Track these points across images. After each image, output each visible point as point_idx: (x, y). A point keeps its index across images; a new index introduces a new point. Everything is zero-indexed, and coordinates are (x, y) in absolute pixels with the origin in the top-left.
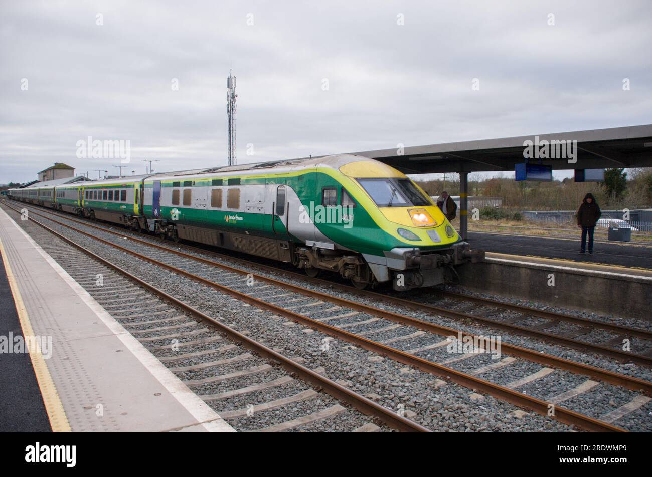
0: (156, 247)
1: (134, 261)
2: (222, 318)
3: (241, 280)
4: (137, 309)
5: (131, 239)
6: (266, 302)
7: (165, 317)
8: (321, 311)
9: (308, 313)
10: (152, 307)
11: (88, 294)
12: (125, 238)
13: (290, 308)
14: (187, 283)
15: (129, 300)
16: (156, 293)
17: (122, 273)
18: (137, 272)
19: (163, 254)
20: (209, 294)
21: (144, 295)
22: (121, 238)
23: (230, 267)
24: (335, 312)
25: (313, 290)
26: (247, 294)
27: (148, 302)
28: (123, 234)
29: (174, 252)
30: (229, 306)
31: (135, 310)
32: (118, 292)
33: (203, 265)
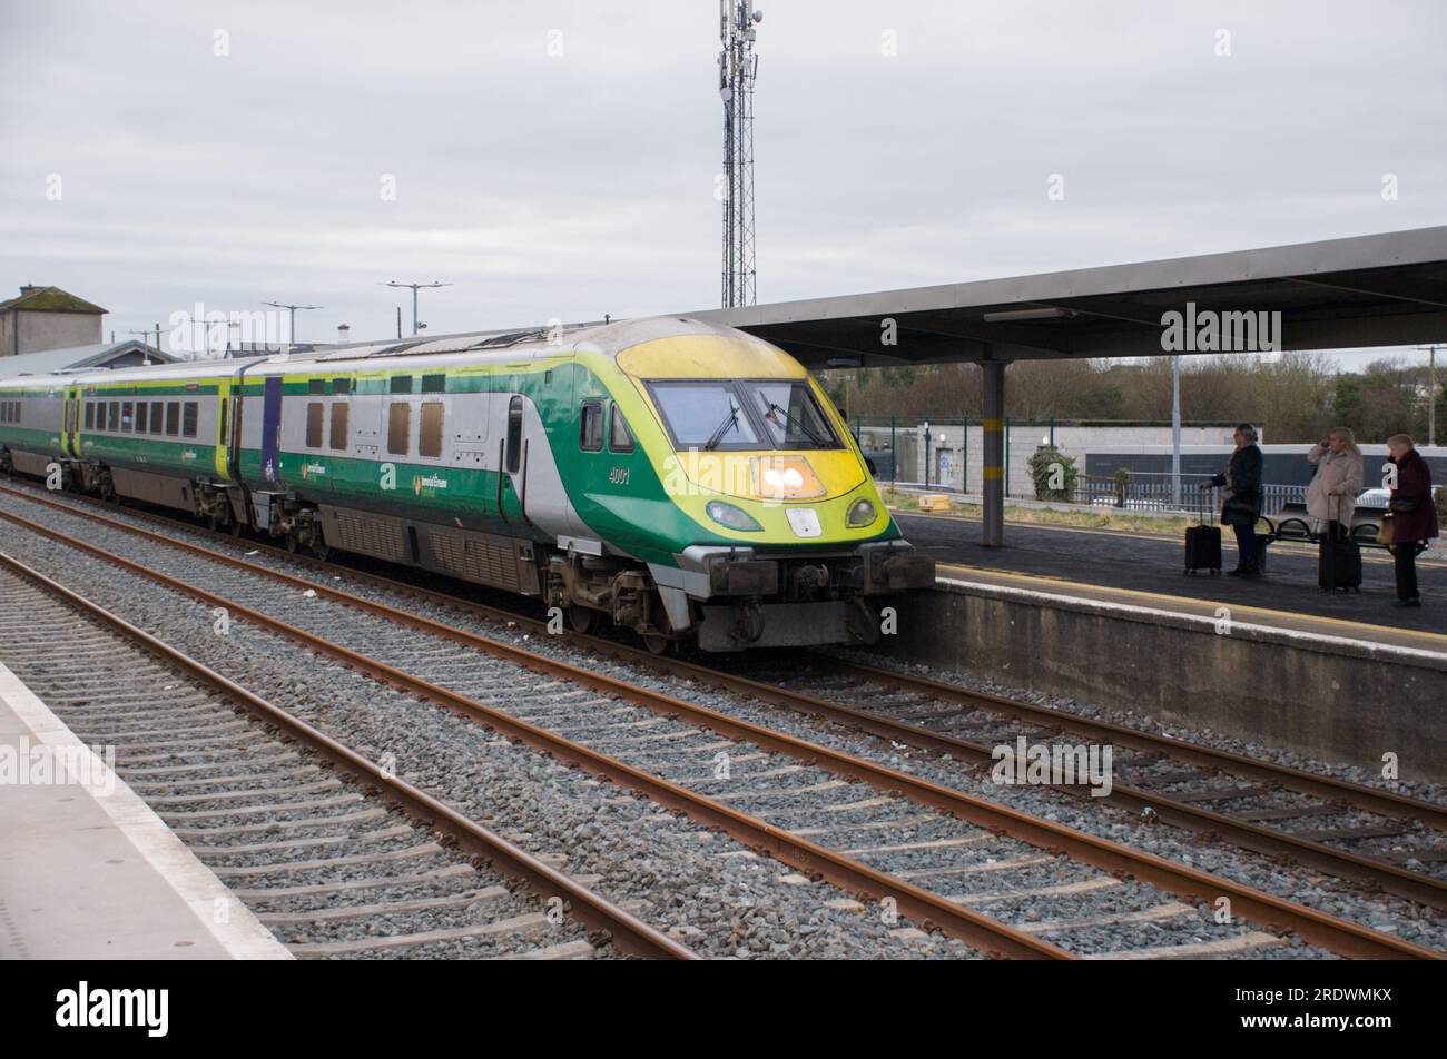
0: (433, 629)
1: (344, 687)
2: (692, 931)
3: (770, 773)
4: (351, 884)
5: (336, 597)
6: (875, 871)
7: (463, 919)
8: (1108, 920)
9: (1049, 926)
10: (412, 876)
11: (154, 820)
12: (311, 593)
13: (974, 898)
14: (553, 781)
15: (321, 847)
16: (428, 817)
17: (293, 734)
18: (355, 729)
19: (460, 661)
20: (642, 829)
21: (380, 824)
22: (292, 594)
23: (728, 716)
24: (1168, 927)
25: (1069, 829)
26: (793, 833)
27: (399, 853)
28: (300, 576)
29: (505, 653)
30: (722, 882)
31: (341, 886)
32: (273, 813)
33: (620, 709)
